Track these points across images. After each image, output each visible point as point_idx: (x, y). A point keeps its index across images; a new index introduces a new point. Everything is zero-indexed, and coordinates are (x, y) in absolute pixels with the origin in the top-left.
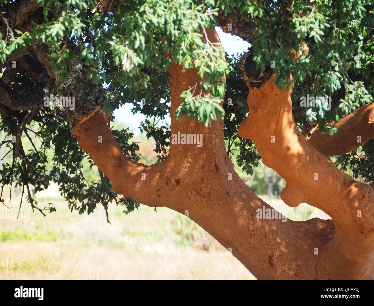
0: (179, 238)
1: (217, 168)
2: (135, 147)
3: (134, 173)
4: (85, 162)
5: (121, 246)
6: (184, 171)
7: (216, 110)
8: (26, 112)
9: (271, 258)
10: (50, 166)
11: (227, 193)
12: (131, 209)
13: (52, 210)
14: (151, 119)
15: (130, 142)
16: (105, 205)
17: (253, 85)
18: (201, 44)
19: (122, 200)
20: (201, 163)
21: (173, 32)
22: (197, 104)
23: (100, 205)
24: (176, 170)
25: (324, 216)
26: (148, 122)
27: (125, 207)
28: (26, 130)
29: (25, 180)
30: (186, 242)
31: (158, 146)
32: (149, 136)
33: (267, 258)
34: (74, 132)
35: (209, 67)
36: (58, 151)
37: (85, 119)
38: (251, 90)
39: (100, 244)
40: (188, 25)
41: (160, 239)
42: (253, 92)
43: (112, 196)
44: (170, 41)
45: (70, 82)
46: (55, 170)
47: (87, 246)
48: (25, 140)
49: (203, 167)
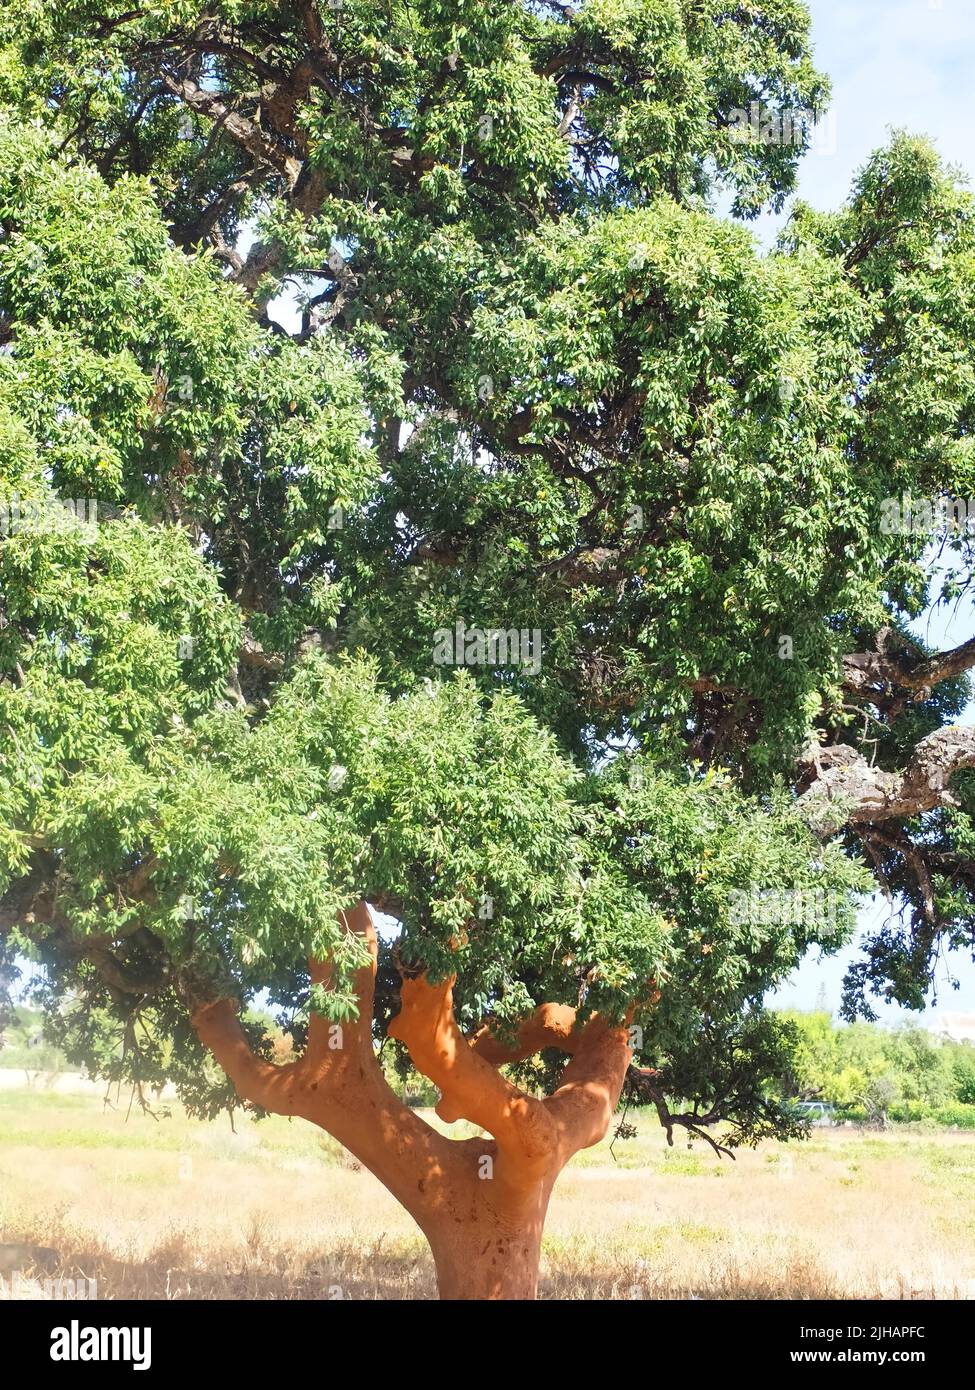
0: (325, 1155)
1: (362, 1072)
2: (269, 1044)
3: (264, 1073)
4: (209, 1058)
5: (256, 1160)
6: (321, 1074)
7: (350, 1010)
8: (142, 996)
9: (421, 1183)
10: (166, 1062)
11: (373, 1104)
12: (260, 1116)
13: (167, 1114)
14: (289, 1011)
15: (265, 1037)
16: (231, 1110)
17: (407, 975)
18: (338, 934)
19: (250, 1107)
20: (343, 1065)
21: (305, 918)
22: (328, 1002)
23: (224, 1111)
24: (311, 1076)
25: (487, 1136)
26: (285, 1015)
27: (254, 1114)
28: (140, 1017)
29: (137, 1077)
30: (333, 1159)
31: (295, 1044)
32: (285, 1031)
33: (417, 1183)
34: (194, 1022)
35: (351, 961)
36: (178, 1045)
37: (208, 1006)
38: (405, 982)
39: (232, 1157)
40: (326, 912)
41: (303, 1154)
42: (407, 983)
43: (240, 1102)
44: (301, 929)
45: (193, 960)
46: (173, 1065)
47: (216, 1158)
48: (138, 1029)
49: (345, 1070)
